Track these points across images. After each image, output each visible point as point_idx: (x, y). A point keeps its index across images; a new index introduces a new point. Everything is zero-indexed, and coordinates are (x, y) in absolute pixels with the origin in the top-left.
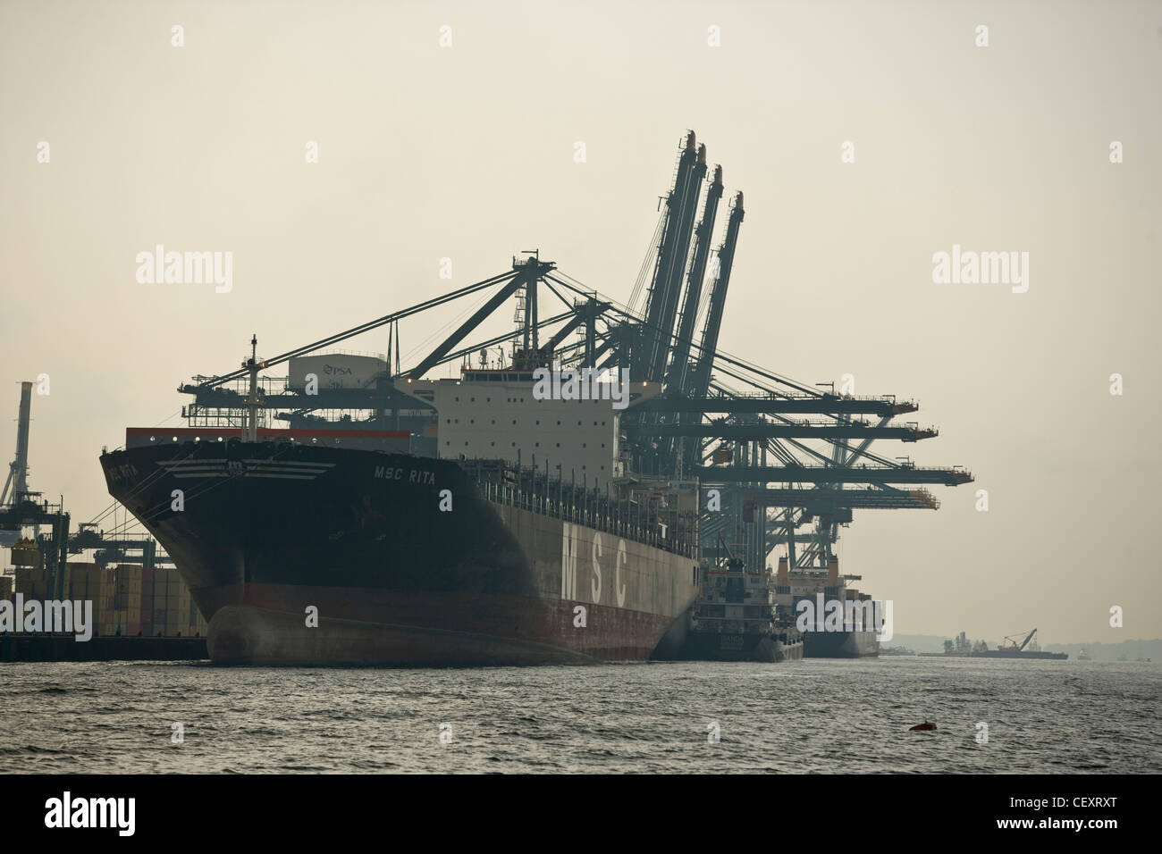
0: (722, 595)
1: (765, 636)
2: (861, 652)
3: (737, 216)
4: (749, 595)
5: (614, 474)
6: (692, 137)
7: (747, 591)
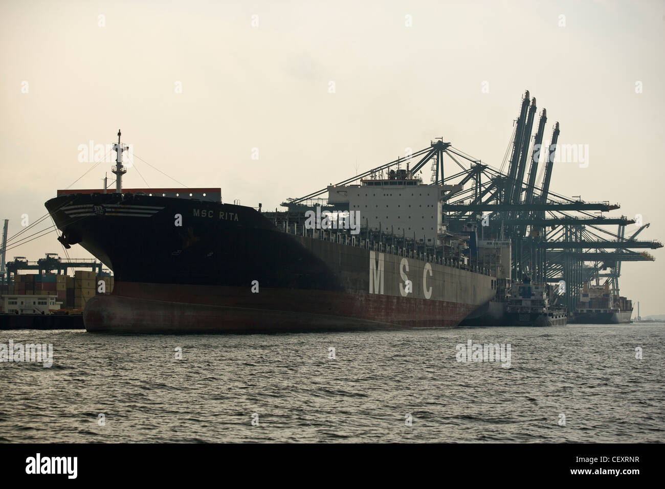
0: (520, 295)
1: (541, 314)
2: (619, 321)
3: (556, 133)
4: (533, 295)
5: (439, 232)
6: (527, 93)
7: (532, 293)
